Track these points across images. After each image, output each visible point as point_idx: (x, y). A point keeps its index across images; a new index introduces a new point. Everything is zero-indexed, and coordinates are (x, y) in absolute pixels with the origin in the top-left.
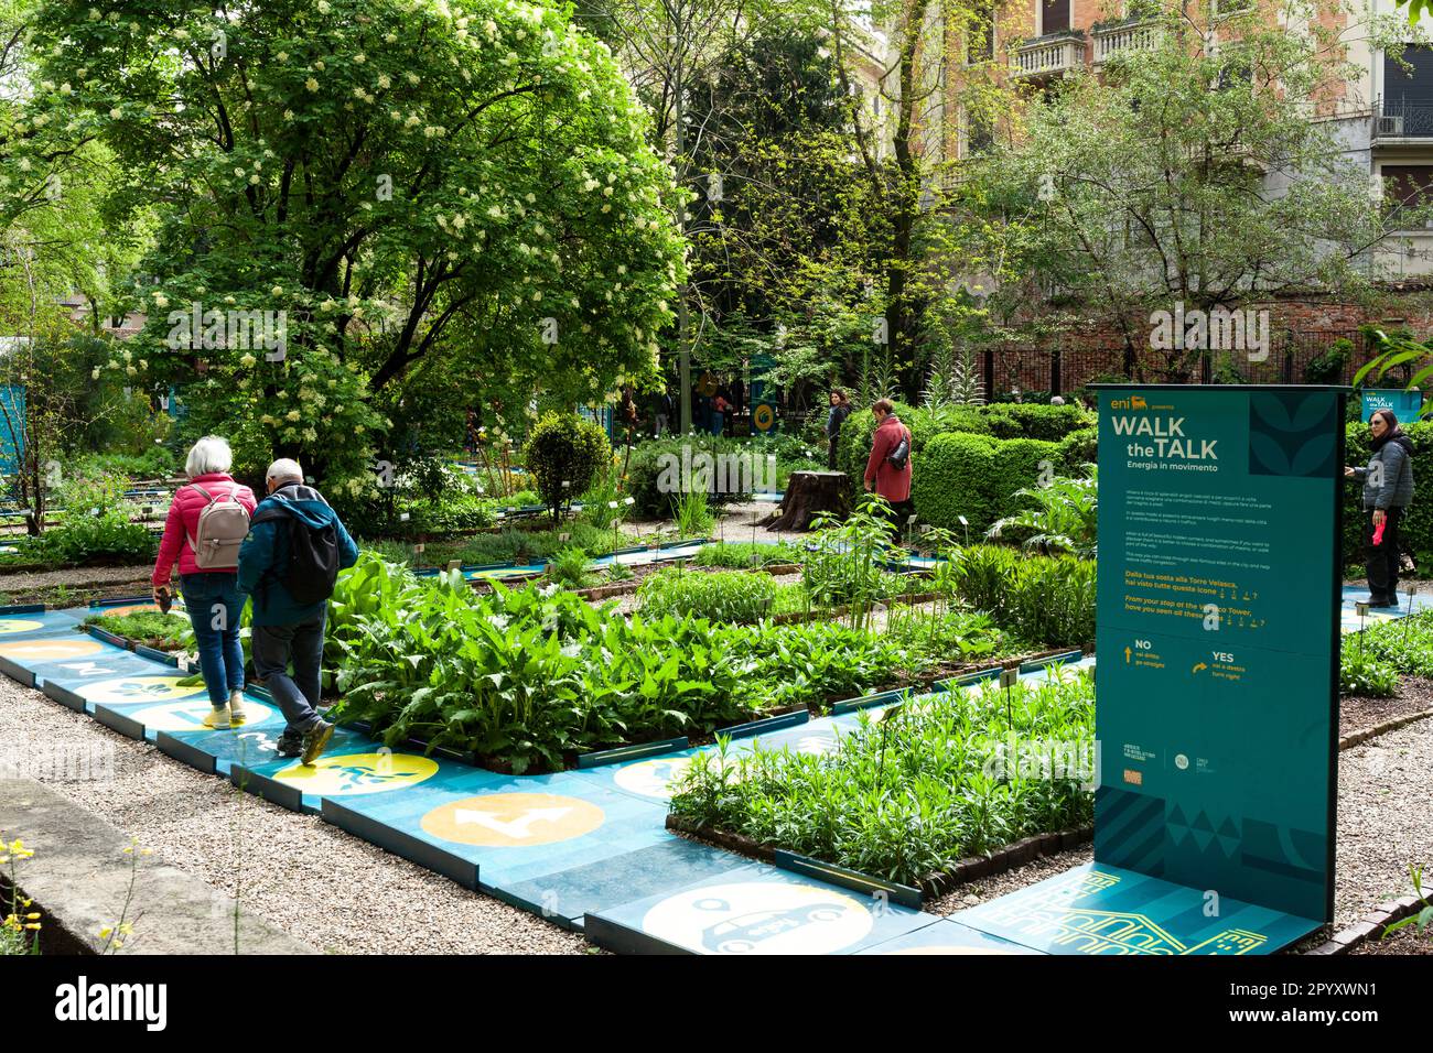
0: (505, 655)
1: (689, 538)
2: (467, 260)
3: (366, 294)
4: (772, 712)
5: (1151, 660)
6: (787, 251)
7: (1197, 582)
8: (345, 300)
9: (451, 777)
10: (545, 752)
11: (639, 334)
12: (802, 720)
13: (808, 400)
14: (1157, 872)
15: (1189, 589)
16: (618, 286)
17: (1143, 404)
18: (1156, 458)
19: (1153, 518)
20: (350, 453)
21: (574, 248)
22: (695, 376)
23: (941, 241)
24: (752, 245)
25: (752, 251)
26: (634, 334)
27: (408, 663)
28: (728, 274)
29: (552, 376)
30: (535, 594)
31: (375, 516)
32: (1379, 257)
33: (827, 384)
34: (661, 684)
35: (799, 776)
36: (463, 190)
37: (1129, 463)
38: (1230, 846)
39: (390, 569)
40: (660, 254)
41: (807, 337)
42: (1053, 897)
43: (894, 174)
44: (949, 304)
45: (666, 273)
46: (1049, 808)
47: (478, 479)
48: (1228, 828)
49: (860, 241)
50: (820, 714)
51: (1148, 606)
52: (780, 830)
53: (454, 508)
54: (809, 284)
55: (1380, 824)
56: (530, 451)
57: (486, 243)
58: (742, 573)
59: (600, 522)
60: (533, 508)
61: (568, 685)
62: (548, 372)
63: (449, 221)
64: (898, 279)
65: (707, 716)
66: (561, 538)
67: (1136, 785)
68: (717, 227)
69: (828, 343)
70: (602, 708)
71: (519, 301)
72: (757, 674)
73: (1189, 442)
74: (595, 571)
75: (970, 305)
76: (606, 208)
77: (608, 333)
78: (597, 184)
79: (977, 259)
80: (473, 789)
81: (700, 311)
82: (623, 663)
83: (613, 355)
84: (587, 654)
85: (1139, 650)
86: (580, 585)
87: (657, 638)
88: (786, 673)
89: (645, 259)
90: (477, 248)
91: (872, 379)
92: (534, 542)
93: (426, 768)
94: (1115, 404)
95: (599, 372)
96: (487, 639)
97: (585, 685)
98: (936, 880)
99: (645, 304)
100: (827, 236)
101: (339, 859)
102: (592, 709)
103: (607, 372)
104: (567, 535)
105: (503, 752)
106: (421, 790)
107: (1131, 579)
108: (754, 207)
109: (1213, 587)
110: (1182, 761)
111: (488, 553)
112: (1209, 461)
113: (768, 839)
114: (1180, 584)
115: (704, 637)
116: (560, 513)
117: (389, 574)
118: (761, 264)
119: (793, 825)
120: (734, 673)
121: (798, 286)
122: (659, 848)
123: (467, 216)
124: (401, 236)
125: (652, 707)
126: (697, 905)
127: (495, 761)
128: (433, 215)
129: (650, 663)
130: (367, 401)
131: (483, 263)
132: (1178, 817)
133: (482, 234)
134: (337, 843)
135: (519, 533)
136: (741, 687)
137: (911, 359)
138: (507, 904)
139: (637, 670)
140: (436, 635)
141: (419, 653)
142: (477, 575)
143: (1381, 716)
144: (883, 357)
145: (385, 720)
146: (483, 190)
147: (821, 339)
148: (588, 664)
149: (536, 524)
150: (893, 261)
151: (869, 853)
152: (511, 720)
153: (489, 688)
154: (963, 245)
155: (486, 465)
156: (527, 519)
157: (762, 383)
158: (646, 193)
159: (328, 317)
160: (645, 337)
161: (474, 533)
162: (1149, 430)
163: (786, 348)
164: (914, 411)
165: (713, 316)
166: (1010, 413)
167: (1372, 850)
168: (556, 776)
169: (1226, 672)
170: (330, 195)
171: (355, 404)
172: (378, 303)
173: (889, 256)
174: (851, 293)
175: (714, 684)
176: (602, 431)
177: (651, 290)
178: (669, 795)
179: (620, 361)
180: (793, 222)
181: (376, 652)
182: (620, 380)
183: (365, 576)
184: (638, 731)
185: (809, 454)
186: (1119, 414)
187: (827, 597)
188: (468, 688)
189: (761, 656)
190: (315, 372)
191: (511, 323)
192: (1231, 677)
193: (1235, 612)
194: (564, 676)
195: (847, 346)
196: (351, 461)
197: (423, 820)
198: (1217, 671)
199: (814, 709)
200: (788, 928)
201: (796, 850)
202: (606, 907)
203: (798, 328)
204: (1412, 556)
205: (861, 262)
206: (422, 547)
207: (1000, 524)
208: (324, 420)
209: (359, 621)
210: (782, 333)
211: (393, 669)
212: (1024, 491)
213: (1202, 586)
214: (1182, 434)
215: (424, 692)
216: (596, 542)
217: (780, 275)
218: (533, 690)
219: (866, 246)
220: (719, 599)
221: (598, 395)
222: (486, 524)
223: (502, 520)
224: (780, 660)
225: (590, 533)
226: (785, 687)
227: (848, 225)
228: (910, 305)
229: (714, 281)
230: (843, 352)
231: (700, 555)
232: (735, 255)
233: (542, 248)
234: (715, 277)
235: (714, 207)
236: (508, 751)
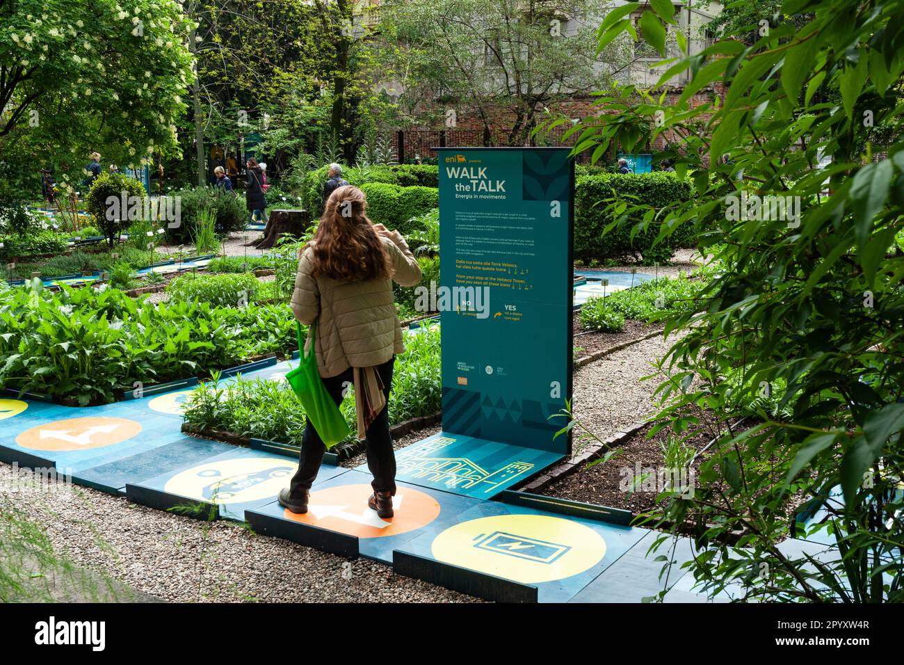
0: (70, 330)
1: (203, 255)
2: (36, 67)
4: (254, 360)
6: (267, 65)
7: (495, 264)
9: (36, 411)
10: (101, 391)
11: (162, 118)
12: (273, 363)
13: (284, 163)
14: (477, 435)
15: (491, 269)
16: (146, 86)
17: (463, 159)
18: (471, 192)
19: (471, 228)
21: (115, 58)
22: (207, 148)
23: (367, 59)
24: (241, 58)
25: (242, 63)
26: (159, 119)
27: (2, 339)
28: (226, 78)
29: (102, 148)
30: (92, 291)
33: (296, 152)
34: (178, 345)
35: (267, 395)
36: (30, 16)
37: (457, 195)
38: (516, 416)
40: (174, 64)
41: (282, 122)
42: (417, 453)
43: (336, 14)
44: (373, 100)
45: (179, 77)
46: (417, 404)
47: (54, 219)
48: (514, 406)
49: (314, 58)
50: (284, 359)
51: (469, 280)
52: (253, 426)
53: (37, 239)
54: (282, 87)
55: (605, 401)
56: (90, 200)
57: (50, 55)
58: (237, 275)
59: (140, 246)
60: (95, 238)
61: (114, 347)
62: (99, 144)
63: (21, 38)
64: (340, 85)
65: (210, 364)
66: (113, 256)
67: (465, 386)
68: (218, 46)
69: (296, 126)
70: (139, 362)
71: (75, 95)
72: (243, 336)
73: (490, 182)
74: (138, 278)
75: (387, 102)
77: (140, 118)
78: (127, 14)
79: (391, 71)
80: (52, 417)
81: (208, 103)
82: (152, 332)
83: (145, 133)
84: (128, 327)
86: (128, 287)
87: (176, 316)
88: (262, 335)
89: (163, 67)
90: (43, 58)
91: (325, 149)
92: (94, 260)
93: (19, 407)
94: (448, 160)
95: (135, 145)
96: (57, 320)
97: (127, 347)
98: (348, 449)
99: (165, 98)
100: (293, 54)
102: (133, 362)
103: (140, 145)
104: (117, 254)
105: (71, 393)
106: (16, 421)
107: (459, 264)
108: (243, 33)
109: (504, 267)
110: (489, 370)
111: (63, 269)
112: (500, 193)
113: (246, 432)
114: (486, 266)
115: (207, 315)
116: (114, 241)
118: (249, 71)
119: (261, 423)
120: (227, 335)
121: (274, 87)
122: (176, 444)
123: (34, 35)
125: (173, 359)
126: (200, 474)
127: (67, 399)
128: (8, 34)
129: (171, 331)
131: (47, 69)
132: (488, 402)
133: (46, 48)
135: (83, 254)
136: (232, 344)
137: (351, 136)
139: (162, 336)
140: (21, 320)
141: (10, 332)
142: (54, 283)
143: (613, 342)
144: (332, 135)
146: (45, 17)
147: (291, 123)
148: (128, 334)
149: (97, 248)
150: (337, 72)
152: (77, 372)
153: (60, 352)
154: (382, 62)
155: (60, 210)
156: (90, 245)
158: (163, 22)
160: (167, 121)
161: (53, 256)
162: (467, 175)
163: (269, 129)
164: (349, 169)
165: (219, 108)
166: (411, 170)
167: (599, 416)
168: (108, 406)
169: (512, 316)
173: (334, 69)
174: (310, 92)
175: (214, 343)
176: (141, 184)
177: (168, 88)
178: (182, 412)
179: (151, 137)
180: (269, 44)
182: (151, 149)
184: (165, 375)
185: (284, 199)
186: (451, 165)
187: (289, 286)
188: (46, 353)
189: (246, 326)
191: (69, 111)
192: (515, 319)
193: (516, 281)
194: (112, 343)
195: (308, 128)
197: (17, 438)
198: (508, 316)
199: (280, 356)
200: (256, 482)
201: (263, 438)
203: (275, 116)
204: (641, 252)
205: (316, 72)
206: (13, 265)
210: (267, 119)
212: (415, 219)
213: (498, 267)
214: (485, 177)
215: (14, 357)
216: (139, 259)
217: (262, 80)
218: (91, 351)
219: (319, 62)
220: (221, 291)
221: (136, 161)
222: (61, 250)
223: (73, 246)
224: (259, 327)
225: (134, 253)
226: (261, 344)
227: (306, 48)
228: (348, 101)
229: (217, 83)
230: (306, 132)
231: (211, 265)
232: (230, 65)
233: (90, 59)
234: (217, 80)
235: (215, 33)
236: (75, 392)
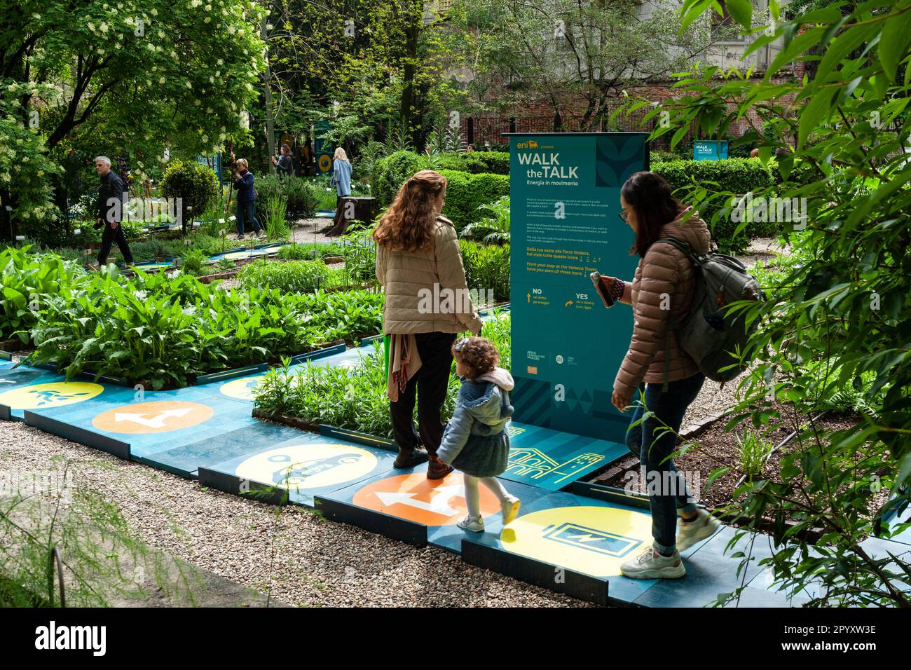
0: (145, 315)
1: (273, 242)
2: (111, 56)
3: (41, 79)
4: (323, 346)
5: (541, 300)
6: (337, 52)
7: (567, 252)
8: (25, 84)
9: (112, 394)
10: (174, 375)
11: (234, 106)
12: (342, 350)
13: (354, 151)
14: (546, 425)
15: (562, 257)
16: (218, 73)
17: (535, 145)
18: (543, 179)
19: (542, 215)
20: (35, 190)
21: (189, 47)
23: (437, 45)
24: (311, 46)
25: (312, 50)
26: (231, 106)
27: (79, 323)
28: (296, 65)
29: (177, 135)
30: (165, 277)
31: (56, 233)
32: (710, 58)
33: (366, 140)
34: (250, 331)
35: (336, 381)
36: (105, 6)
37: (528, 182)
38: (587, 406)
39: (66, 265)
40: (246, 52)
41: (351, 109)
44: (443, 87)
45: (251, 65)
48: (585, 396)
49: (384, 44)
50: (353, 346)
51: (539, 268)
52: (322, 413)
54: (352, 74)
56: (164, 187)
57: (125, 43)
58: (306, 263)
59: (212, 233)
61: (187, 333)
63: (97, 27)
64: (410, 72)
65: (280, 350)
66: (186, 243)
67: (534, 375)
68: (289, 34)
69: (365, 113)
70: (211, 347)
71: (150, 83)
72: (312, 323)
73: (562, 168)
74: (210, 265)
75: (456, 89)
76: (207, 20)
77: (212, 105)
78: (200, 3)
79: (461, 57)
80: (127, 401)
81: (279, 91)
82: (223, 319)
83: (217, 121)
84: (200, 313)
85: (535, 295)
86: (200, 274)
87: (247, 302)
88: (331, 322)
89: (236, 55)
90: (118, 46)
91: (394, 136)
92: (168, 247)
93: (95, 390)
94: (519, 146)
95: (207, 132)
96: (132, 305)
97: (199, 332)
99: (237, 86)
100: (363, 41)
101: (37, 447)
102: (205, 348)
103: (213, 132)
104: (190, 241)
105: (146, 377)
106: (92, 403)
107: (530, 252)
108: (313, 20)
109: (576, 255)
110: (560, 359)
112: (573, 179)
113: (315, 418)
114: (558, 254)
115: (277, 301)
116: (187, 228)
117: (65, 267)
118: (319, 59)
119: (330, 410)
120: (297, 322)
121: (345, 74)
122: (248, 428)
123: (110, 24)
124: (62, 37)
125: (244, 345)
126: (270, 459)
127: (142, 382)
128: (85, 23)
129: (242, 317)
130: (46, 154)
131: (123, 57)
133: (121, 37)
134: (36, 437)
135: (157, 241)
136: (302, 331)
137: (420, 123)
138: (150, 467)
139: (233, 322)
140: (98, 305)
141: (86, 317)
144: (401, 122)
145: (66, 362)
146: (120, 6)
147: (361, 110)
148: (201, 320)
149: (171, 235)
150: (407, 59)
151: (375, 423)
152: (151, 356)
153: (135, 337)
154: (452, 48)
156: (163, 232)
157: (323, 140)
158: (235, 10)
159: (14, 95)
160: (239, 108)
162: (539, 161)
163: (338, 117)
164: (419, 157)
165: (289, 95)
166: (480, 157)
168: (182, 390)
169: (584, 305)
170: (11, 10)
171: (37, 156)
172: (50, 86)
173: (404, 55)
174: (379, 79)
175: (284, 330)
176: (213, 172)
177: (240, 76)
178: (253, 397)
179: (223, 125)
180: (340, 31)
181: (58, 317)
182: (223, 137)
183: (48, 270)
184: (236, 360)
186: (522, 151)
187: (358, 274)
188: (121, 337)
189: (316, 312)
190: (7, 134)
191: (144, 99)
192: (587, 308)
193: (587, 269)
194: (185, 328)
195: (377, 115)
196: (36, 195)
197: (93, 421)
198: (579, 305)
199: (349, 343)
200: (326, 469)
201: (333, 425)
202: (213, 464)
203: (345, 103)
205: (385, 59)
206: (90, 251)
207: (469, 227)
208: (15, 167)
209: (45, 297)
210: (336, 106)
211: (70, 328)
212: (484, 206)
213: (570, 255)
214: (558, 164)
215: (91, 341)
216: (211, 246)
217: (332, 67)
218: (164, 336)
219: (389, 48)
220: (291, 278)
221: (209, 147)
222: (136, 236)
223: (147, 233)
224: (328, 314)
225: (205, 239)
226: (331, 330)
227: (376, 34)
228: (418, 88)
229: (288, 71)
230: (376, 119)
231: (281, 252)
232: (301, 53)
233: (164, 47)
234: (288, 68)
235: (286, 20)
236: (150, 376)
